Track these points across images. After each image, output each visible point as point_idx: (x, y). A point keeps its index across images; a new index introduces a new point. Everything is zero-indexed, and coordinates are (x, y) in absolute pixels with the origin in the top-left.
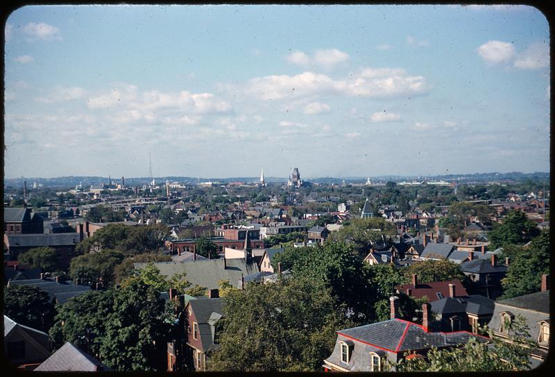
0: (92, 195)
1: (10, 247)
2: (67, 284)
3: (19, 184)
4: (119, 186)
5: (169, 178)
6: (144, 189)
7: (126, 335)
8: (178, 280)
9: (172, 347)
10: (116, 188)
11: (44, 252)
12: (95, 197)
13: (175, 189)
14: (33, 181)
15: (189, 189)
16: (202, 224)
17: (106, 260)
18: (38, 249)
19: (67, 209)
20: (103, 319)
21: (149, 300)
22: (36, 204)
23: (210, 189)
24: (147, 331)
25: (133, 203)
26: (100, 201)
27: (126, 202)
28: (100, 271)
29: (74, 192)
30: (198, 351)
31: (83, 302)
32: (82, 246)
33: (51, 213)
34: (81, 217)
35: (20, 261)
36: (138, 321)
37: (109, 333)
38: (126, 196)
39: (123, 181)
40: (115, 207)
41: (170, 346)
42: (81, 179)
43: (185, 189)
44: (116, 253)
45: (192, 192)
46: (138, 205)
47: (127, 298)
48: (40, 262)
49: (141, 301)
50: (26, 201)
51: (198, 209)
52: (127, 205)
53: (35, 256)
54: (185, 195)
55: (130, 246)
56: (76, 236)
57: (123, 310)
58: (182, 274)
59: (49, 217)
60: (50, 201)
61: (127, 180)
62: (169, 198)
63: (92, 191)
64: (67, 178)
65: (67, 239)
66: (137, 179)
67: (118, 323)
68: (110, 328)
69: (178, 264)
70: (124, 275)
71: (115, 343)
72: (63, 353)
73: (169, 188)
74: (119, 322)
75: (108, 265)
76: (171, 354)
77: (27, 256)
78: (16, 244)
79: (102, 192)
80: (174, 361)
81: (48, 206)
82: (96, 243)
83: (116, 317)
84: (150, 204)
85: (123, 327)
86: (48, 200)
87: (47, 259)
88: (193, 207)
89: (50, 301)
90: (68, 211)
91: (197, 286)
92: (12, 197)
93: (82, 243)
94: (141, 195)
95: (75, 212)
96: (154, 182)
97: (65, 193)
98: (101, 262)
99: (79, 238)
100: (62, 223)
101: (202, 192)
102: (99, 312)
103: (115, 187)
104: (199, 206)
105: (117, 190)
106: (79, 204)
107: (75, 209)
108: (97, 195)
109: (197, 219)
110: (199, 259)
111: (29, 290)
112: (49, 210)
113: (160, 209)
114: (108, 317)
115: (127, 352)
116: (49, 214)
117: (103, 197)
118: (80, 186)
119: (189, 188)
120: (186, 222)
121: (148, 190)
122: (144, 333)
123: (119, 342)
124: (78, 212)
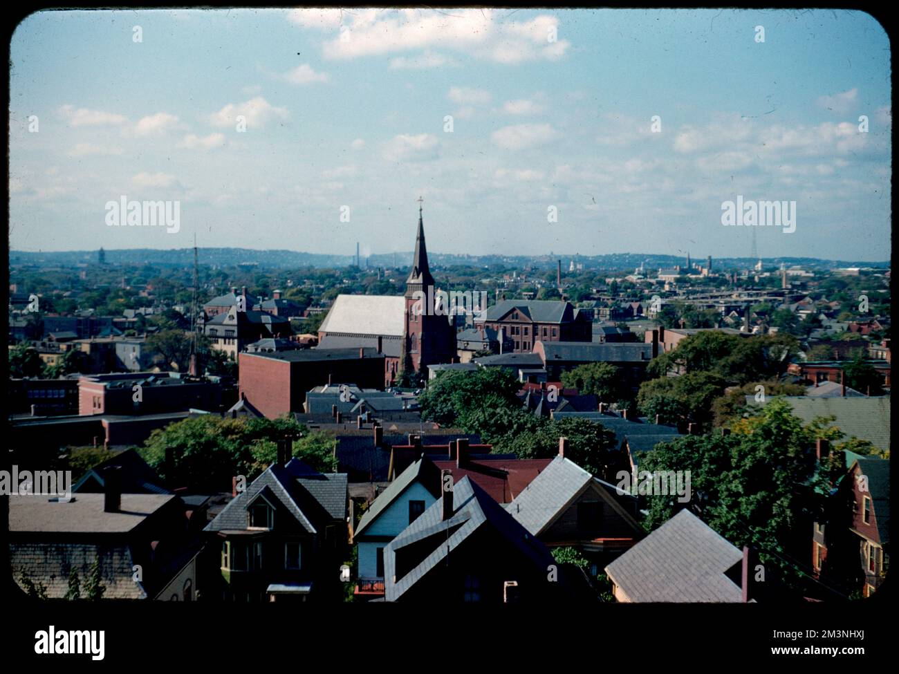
0: (662, 284)
1: (546, 361)
2: (641, 422)
3: (547, 263)
4: (705, 271)
5: (785, 260)
6: (744, 277)
7: (752, 507)
8: (821, 426)
9: (821, 533)
10: (700, 273)
11: (600, 371)
12: (667, 287)
13: (796, 278)
14: (568, 259)
15: (821, 278)
16: (846, 337)
17: (699, 388)
18: (592, 365)
19: (624, 305)
20: (713, 479)
21: (791, 455)
22: (576, 296)
23: (855, 280)
24: (786, 504)
25: (728, 299)
26: (675, 294)
27: (716, 297)
28: (690, 405)
29: (633, 278)
30: (870, 543)
31: (679, 451)
32: (657, 363)
33: (599, 311)
34: (646, 318)
35: (564, 382)
36: (771, 487)
37: (725, 502)
38: (715, 286)
39: (711, 263)
40: (699, 304)
41: (818, 531)
42: (642, 257)
43: (813, 279)
44: (715, 378)
45: (824, 283)
46: (736, 302)
47: (754, 449)
48: (593, 386)
49: (777, 455)
50: (561, 290)
51: (837, 312)
52: (718, 302)
53: (586, 377)
54: (813, 288)
55: (735, 368)
56: (646, 348)
57: (747, 468)
58: (828, 417)
59: (596, 317)
60: (598, 292)
61: (715, 260)
62: (787, 292)
63: (662, 277)
64: (620, 256)
65: (633, 353)
66: (731, 259)
67: (737, 486)
68: (726, 493)
69: (819, 401)
70: (727, 413)
71: (733, 518)
72: (678, 524)
73: (786, 275)
74: (740, 486)
75: (701, 395)
76: (818, 544)
77: (576, 375)
78: (556, 356)
79: (677, 280)
80: (824, 556)
81: (594, 299)
82: (679, 361)
83: (735, 477)
84: (756, 301)
85: (747, 494)
86: (594, 290)
87: (603, 382)
88: (829, 308)
89: (618, 447)
90: (624, 309)
91: (854, 438)
92: (539, 283)
93: (658, 359)
94: (740, 286)
95: (635, 311)
96: (760, 264)
97: (619, 280)
98: (691, 390)
99: (650, 352)
100: (619, 327)
101: (842, 284)
102: (705, 468)
103: (696, 272)
104: (839, 307)
105: (701, 276)
106: (642, 298)
107: (635, 305)
108: (670, 284)
109: (836, 327)
110: (851, 394)
111: (587, 428)
112: (596, 306)
113: (773, 309)
114: (722, 476)
115: (752, 534)
116: (596, 312)
117: (680, 288)
118: (641, 269)
119: (819, 276)
120: (818, 333)
121: (751, 279)
122: (780, 506)
123: (740, 516)
124: (640, 310)
